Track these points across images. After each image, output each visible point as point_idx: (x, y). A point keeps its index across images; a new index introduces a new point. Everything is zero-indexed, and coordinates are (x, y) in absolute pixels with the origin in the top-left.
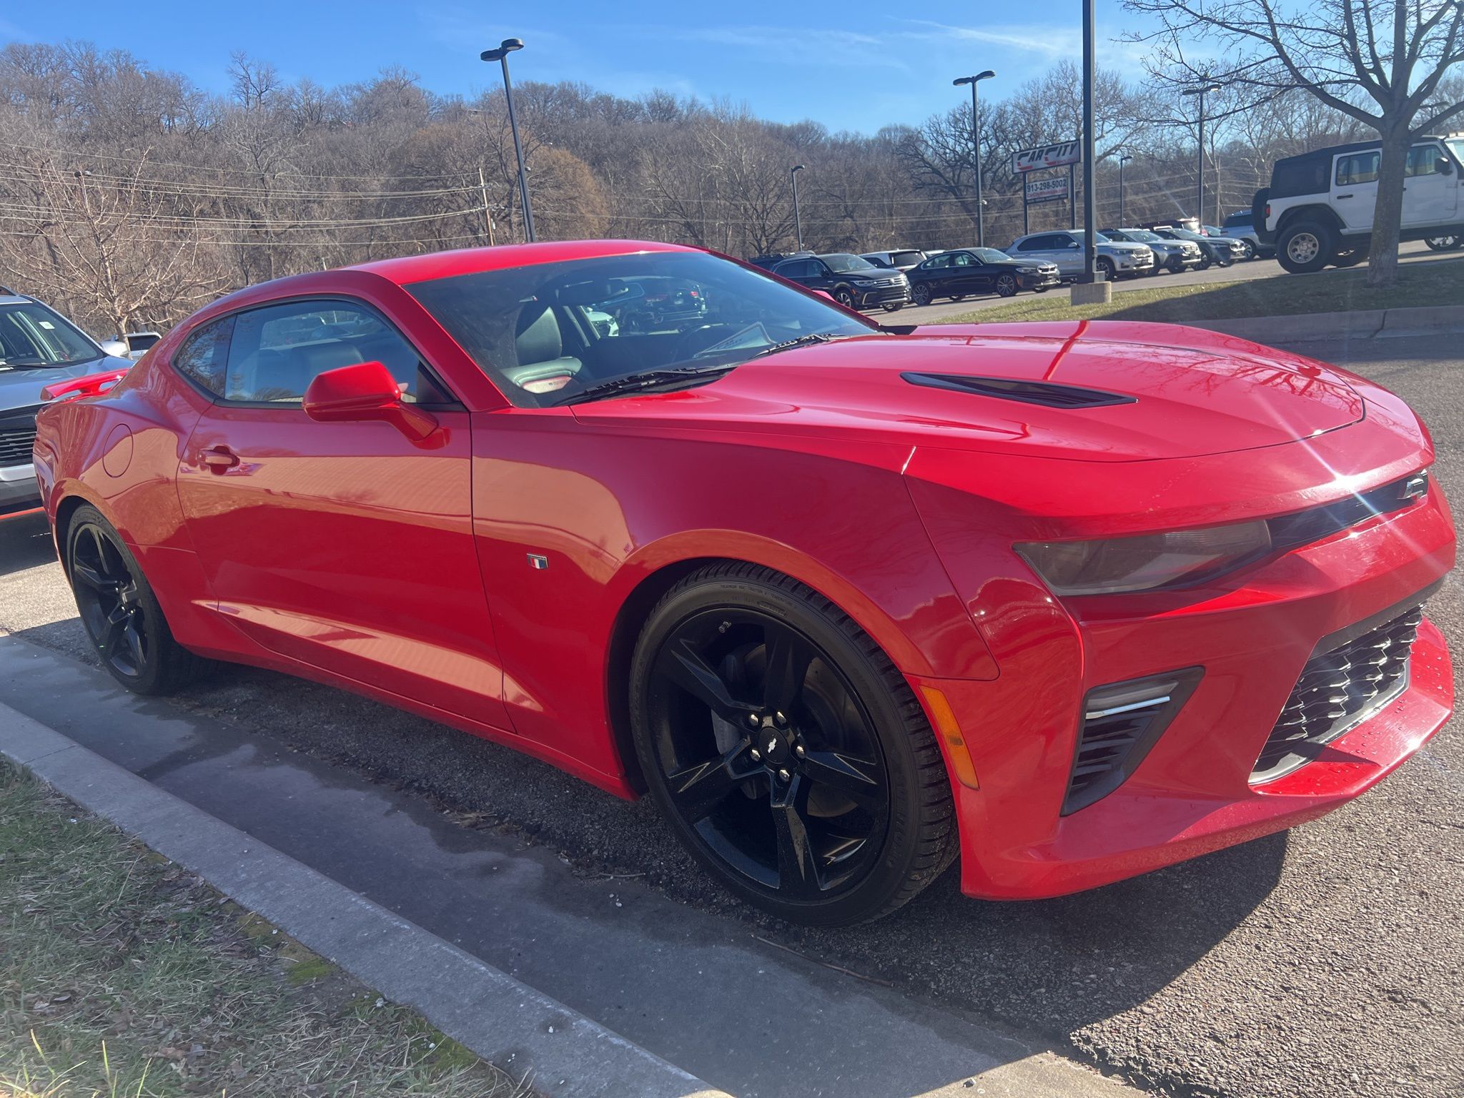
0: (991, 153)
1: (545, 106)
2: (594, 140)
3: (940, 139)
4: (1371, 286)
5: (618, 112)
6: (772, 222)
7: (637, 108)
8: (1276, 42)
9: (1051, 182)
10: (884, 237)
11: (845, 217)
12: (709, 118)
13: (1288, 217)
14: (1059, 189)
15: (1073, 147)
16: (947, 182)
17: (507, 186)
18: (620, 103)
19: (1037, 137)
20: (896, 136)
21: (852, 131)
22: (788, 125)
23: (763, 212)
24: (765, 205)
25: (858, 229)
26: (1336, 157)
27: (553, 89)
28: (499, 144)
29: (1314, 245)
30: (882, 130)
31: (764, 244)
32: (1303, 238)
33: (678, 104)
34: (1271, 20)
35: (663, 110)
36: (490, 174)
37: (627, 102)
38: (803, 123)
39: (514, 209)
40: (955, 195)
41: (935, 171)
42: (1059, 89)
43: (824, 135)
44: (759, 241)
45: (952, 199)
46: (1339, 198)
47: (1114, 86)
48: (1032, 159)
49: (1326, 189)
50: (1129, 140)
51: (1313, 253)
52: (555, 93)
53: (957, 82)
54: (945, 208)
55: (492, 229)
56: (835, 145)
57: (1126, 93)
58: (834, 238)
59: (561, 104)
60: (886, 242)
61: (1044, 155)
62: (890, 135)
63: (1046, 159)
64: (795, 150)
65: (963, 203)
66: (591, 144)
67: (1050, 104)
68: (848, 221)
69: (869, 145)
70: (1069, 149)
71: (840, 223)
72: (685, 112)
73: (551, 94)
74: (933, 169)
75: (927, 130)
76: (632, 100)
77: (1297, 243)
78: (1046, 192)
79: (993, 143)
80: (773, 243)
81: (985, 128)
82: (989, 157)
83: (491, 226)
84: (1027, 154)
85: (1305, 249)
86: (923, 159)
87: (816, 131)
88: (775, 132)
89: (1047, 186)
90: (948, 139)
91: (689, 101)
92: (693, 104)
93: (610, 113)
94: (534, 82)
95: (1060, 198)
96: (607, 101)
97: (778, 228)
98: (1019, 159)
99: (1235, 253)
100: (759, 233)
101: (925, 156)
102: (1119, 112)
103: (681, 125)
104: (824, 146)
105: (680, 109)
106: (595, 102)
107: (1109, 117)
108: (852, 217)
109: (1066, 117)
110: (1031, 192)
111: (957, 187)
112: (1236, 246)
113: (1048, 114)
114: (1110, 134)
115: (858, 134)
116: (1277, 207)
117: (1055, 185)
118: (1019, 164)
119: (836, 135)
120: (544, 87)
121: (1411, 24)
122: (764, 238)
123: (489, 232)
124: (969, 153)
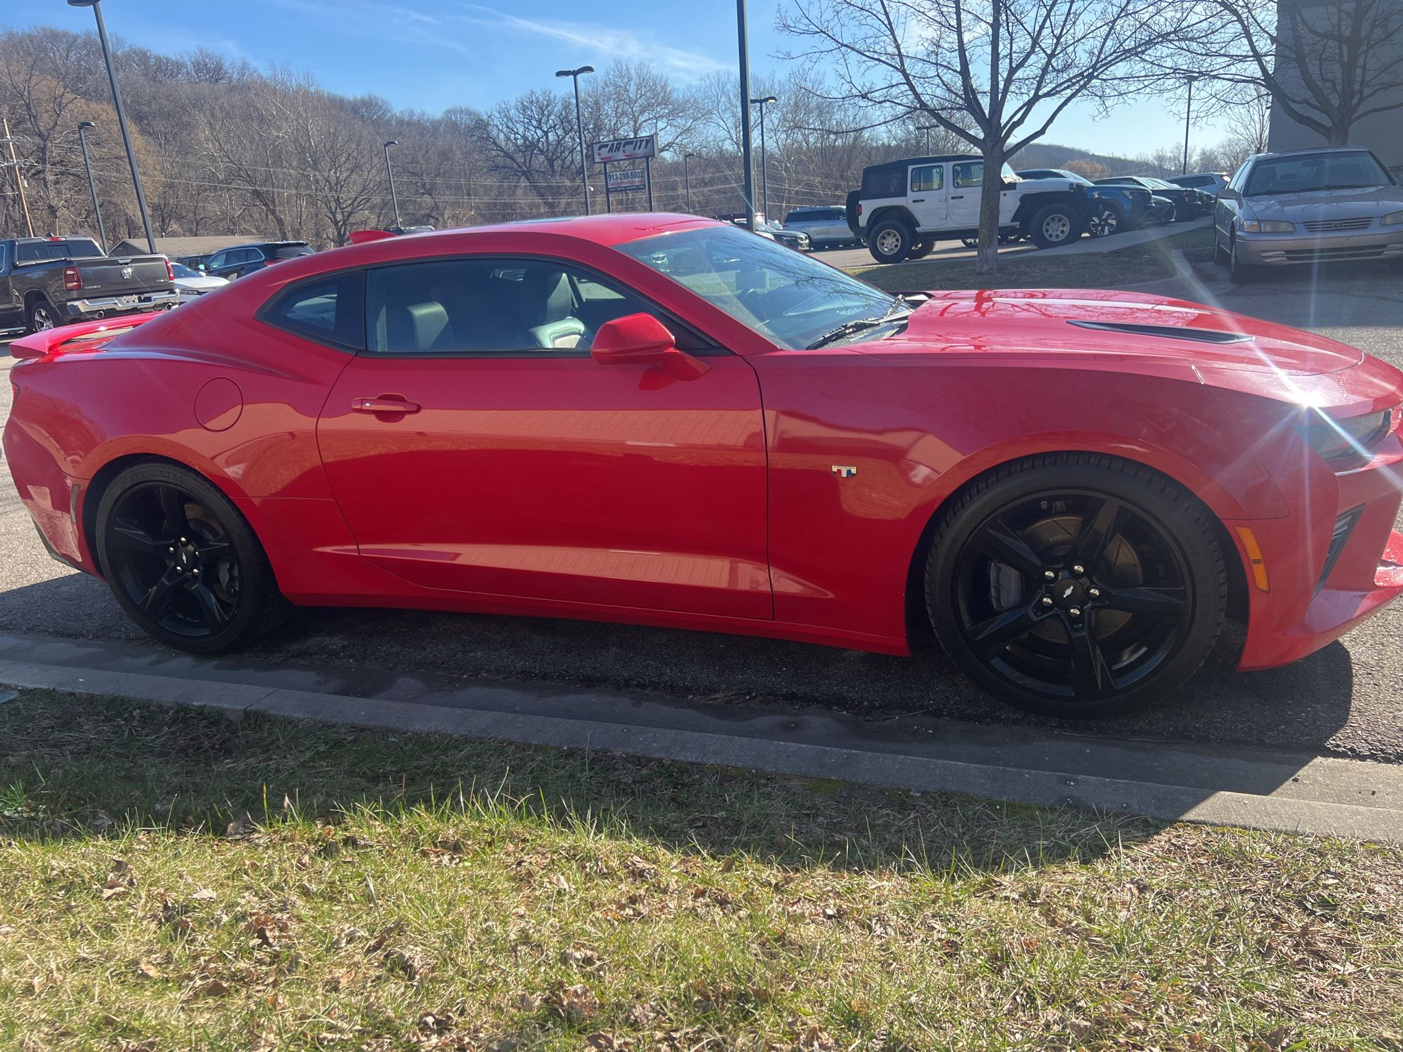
0: (559, 142)
1: (67, 56)
2: (133, 96)
3: (510, 125)
4: (980, 274)
5: (160, 70)
6: (347, 196)
7: (179, 66)
8: (904, 72)
9: (629, 173)
10: (464, 216)
11: (423, 194)
12: (265, 84)
13: (877, 215)
14: (637, 179)
15: (647, 142)
16: (520, 167)
17: (37, 140)
18: (158, 59)
19: (600, 129)
20: (461, 118)
21: (418, 110)
22: (351, 98)
23: (336, 184)
24: (338, 178)
25: (437, 206)
26: (910, 168)
27: (75, 38)
28: (26, 94)
29: (897, 240)
30: (448, 112)
31: (339, 217)
32: (889, 234)
33: (227, 64)
34: (899, 52)
35: (211, 71)
36: (15, 126)
37: (167, 59)
38: (366, 97)
39: (48, 166)
40: (528, 179)
41: (507, 155)
42: (616, 86)
43: (389, 111)
44: (334, 214)
45: (524, 183)
46: (914, 201)
47: (664, 88)
48: (611, 150)
49: (903, 193)
50: (680, 138)
51: (896, 246)
52: (79, 41)
53: (559, 74)
54: (519, 192)
55: (24, 187)
56: (400, 122)
57: (675, 96)
58: (414, 214)
59: (88, 55)
60: (467, 221)
61: (621, 148)
62: (456, 117)
63: (624, 151)
64: (361, 124)
65: (536, 187)
66: (129, 101)
67: (609, 99)
68: (427, 198)
69: (435, 126)
70: (644, 143)
71: (418, 200)
72: (235, 76)
73: (74, 42)
74: (505, 153)
75: (498, 115)
76: (173, 56)
77: (884, 238)
78: (626, 182)
79: (560, 132)
80: (349, 216)
81: (553, 117)
82: (558, 145)
83: (23, 183)
84: (607, 146)
85: (890, 244)
86: (495, 143)
87: (381, 107)
88: (339, 104)
89: (627, 176)
90: (518, 126)
91: (239, 64)
92: (245, 67)
93: (147, 68)
94: (53, 28)
95: (638, 188)
96: (143, 57)
97: (354, 201)
98: (599, 149)
99: (801, 245)
100: (333, 205)
101: (497, 141)
102: (670, 113)
103: (231, 89)
104: (388, 122)
105: (230, 71)
106: (128, 56)
107: (662, 117)
108: (430, 195)
109: (624, 113)
110: (612, 181)
111: (529, 172)
112: (802, 239)
113: (608, 108)
114: (663, 132)
115: (423, 114)
116: (867, 207)
117: (634, 175)
118: (599, 154)
119: (401, 112)
120: (65, 34)
121: (1004, 66)
122: (339, 210)
123: (19, 190)
124: (538, 141)
